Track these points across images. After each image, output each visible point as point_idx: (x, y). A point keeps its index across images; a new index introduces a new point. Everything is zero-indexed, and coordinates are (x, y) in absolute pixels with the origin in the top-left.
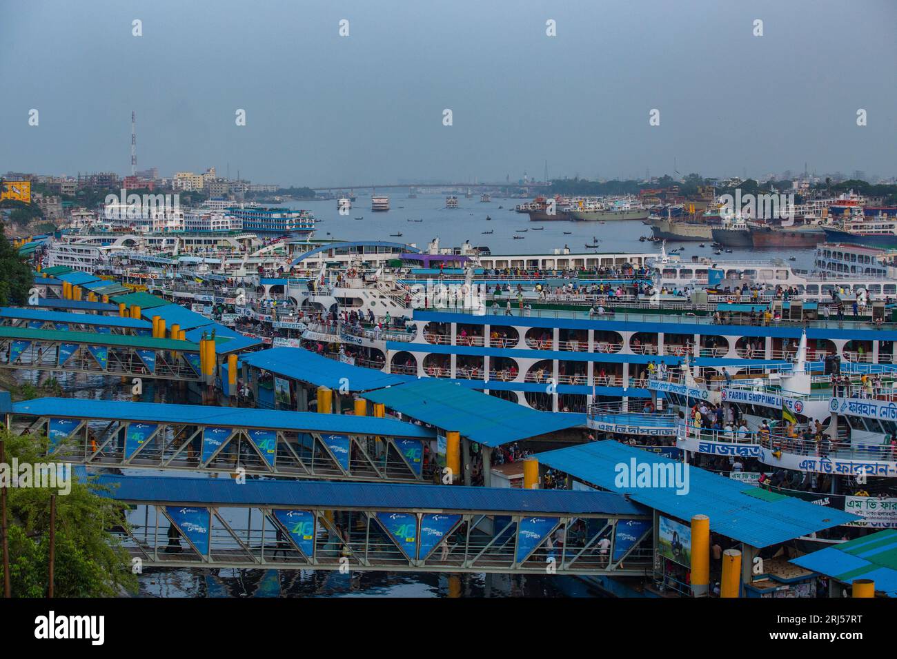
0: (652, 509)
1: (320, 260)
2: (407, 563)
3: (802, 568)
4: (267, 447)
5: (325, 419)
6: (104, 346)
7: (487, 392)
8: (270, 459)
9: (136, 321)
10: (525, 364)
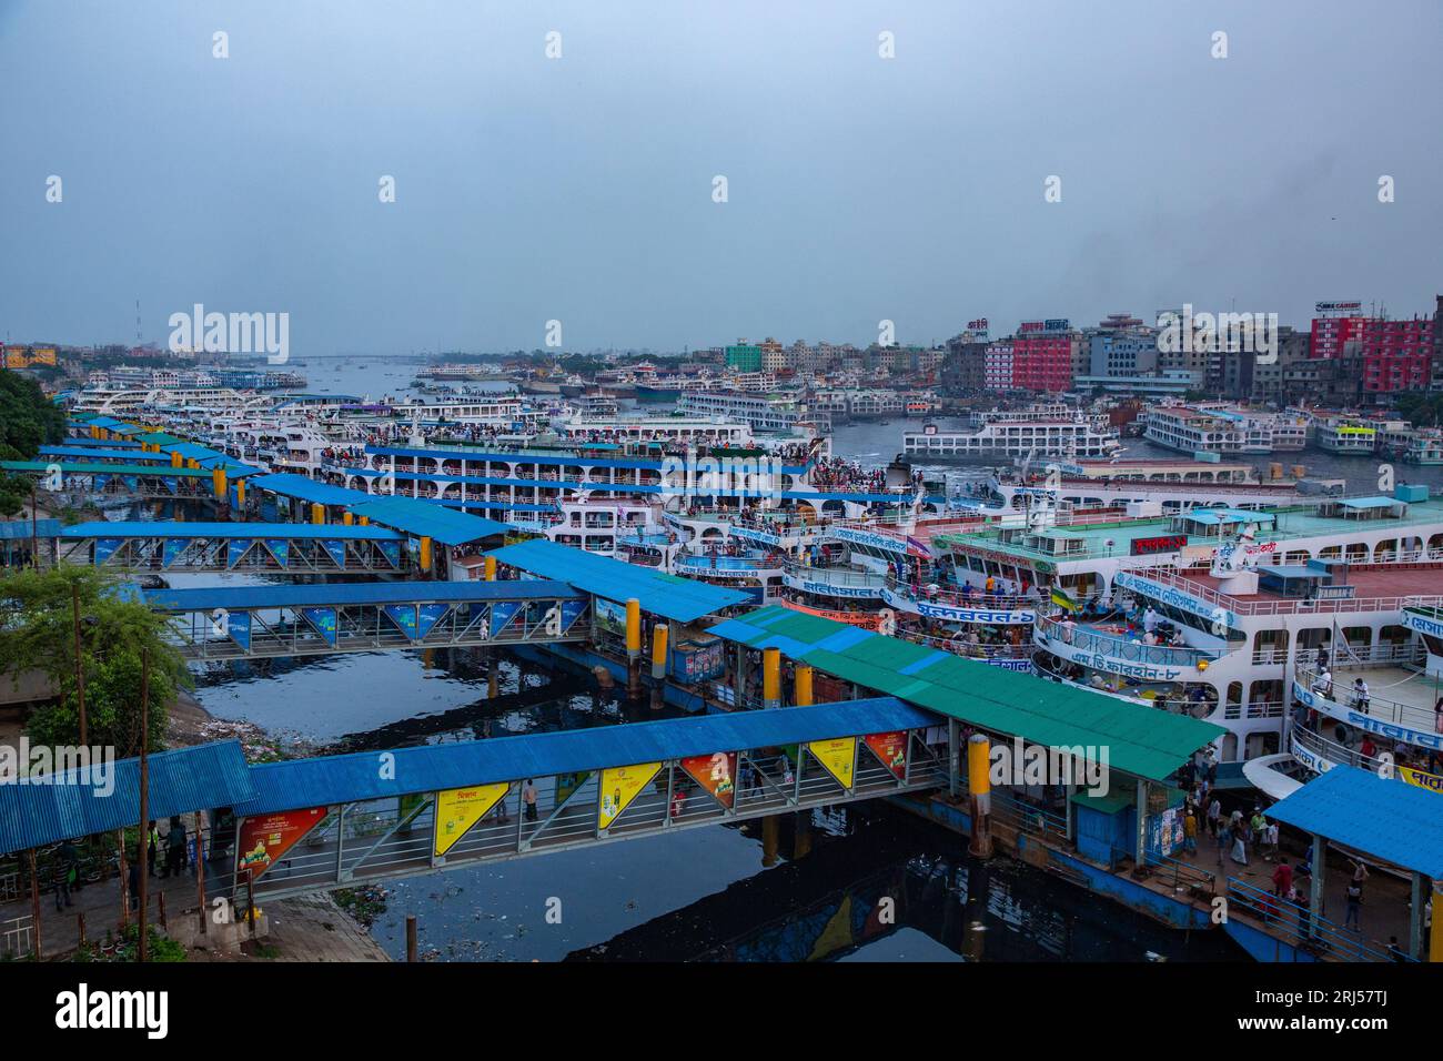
0: (589, 593)
1: (293, 409)
2: (409, 642)
3: (713, 635)
4: (281, 552)
5: (319, 529)
6: (133, 475)
7: (464, 510)
8: (283, 561)
9: (156, 455)
10: (442, 485)
